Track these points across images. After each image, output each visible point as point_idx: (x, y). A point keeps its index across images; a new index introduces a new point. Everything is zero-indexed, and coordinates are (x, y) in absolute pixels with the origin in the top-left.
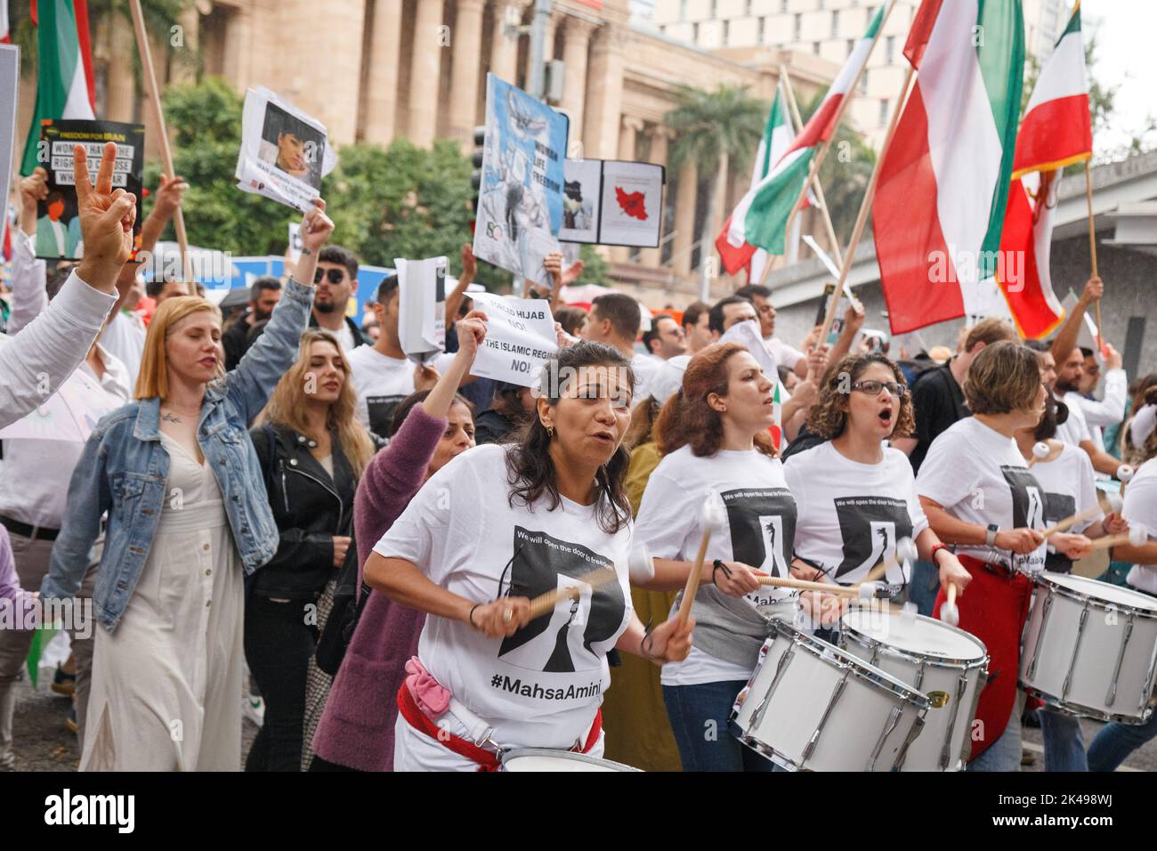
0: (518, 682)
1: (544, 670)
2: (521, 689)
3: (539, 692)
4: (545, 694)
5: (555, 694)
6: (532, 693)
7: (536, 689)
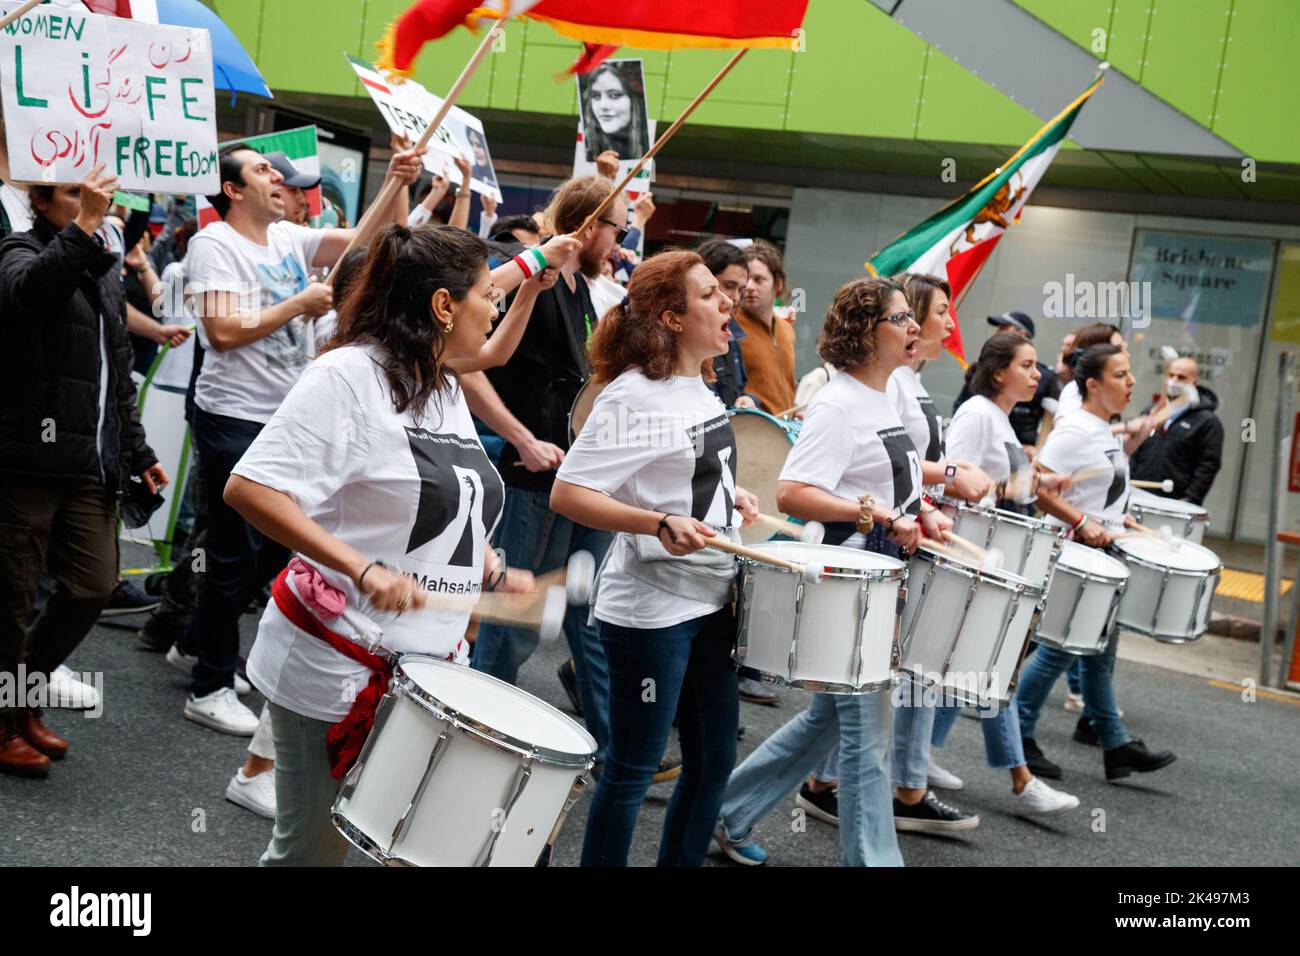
0: (425, 578)
1: (450, 563)
2: (427, 584)
3: (444, 586)
4: (449, 588)
5: (457, 588)
6: (437, 588)
7: (441, 584)
